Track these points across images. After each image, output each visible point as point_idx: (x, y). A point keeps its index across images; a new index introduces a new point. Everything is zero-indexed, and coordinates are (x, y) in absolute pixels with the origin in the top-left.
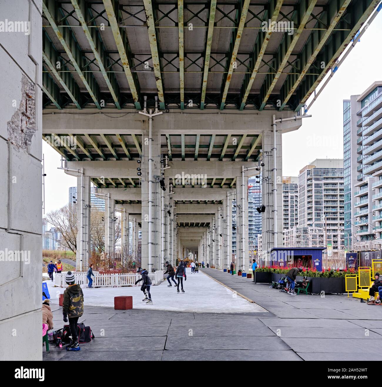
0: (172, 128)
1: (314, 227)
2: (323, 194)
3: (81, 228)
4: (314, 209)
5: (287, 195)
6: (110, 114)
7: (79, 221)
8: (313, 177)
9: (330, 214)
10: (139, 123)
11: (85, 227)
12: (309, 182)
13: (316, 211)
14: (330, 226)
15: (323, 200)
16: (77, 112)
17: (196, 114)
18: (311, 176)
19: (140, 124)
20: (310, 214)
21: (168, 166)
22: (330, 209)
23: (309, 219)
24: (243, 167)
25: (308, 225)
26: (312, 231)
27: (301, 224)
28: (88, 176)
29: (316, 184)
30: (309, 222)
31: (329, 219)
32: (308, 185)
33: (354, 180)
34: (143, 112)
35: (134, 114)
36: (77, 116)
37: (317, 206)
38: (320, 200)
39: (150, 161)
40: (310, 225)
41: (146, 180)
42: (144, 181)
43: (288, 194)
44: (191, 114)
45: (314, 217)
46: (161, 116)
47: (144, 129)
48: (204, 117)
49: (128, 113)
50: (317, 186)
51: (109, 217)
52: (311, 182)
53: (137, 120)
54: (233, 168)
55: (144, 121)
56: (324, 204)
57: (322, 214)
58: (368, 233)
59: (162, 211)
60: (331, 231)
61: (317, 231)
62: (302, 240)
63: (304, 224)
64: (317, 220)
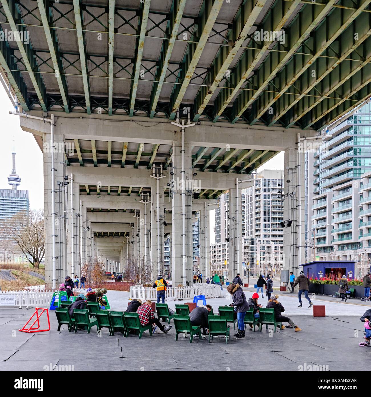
0: (203, 140)
1: (262, 239)
2: (271, 205)
3: (72, 239)
4: (262, 220)
6: (141, 122)
7: (69, 231)
8: (262, 188)
9: (277, 226)
10: (170, 133)
11: (76, 238)
12: (257, 193)
13: (264, 222)
14: (277, 237)
15: (271, 211)
16: (107, 119)
17: (226, 128)
18: (260, 186)
19: (172, 135)
20: (258, 225)
21: (164, 175)
22: (277, 220)
23: (257, 231)
24: (237, 179)
25: (256, 236)
26: (260, 242)
27: (249, 235)
28: (77, 183)
29: (264, 195)
30: (257, 233)
31: (276, 231)
32: (256, 196)
33: (311, 194)
34: (176, 123)
35: (165, 124)
36: (106, 123)
37: (265, 217)
38: (268, 211)
39: (183, 173)
40: (258, 236)
41: (178, 192)
42: (177, 193)
44: (221, 128)
45: (262, 228)
46: (193, 127)
47: (175, 140)
48: (234, 131)
49: (160, 122)
50: (265, 196)
51: (82, 226)
52: (260, 192)
53: (169, 131)
54: (227, 180)
55: (175, 132)
56: (272, 216)
57: (270, 225)
58: (326, 245)
59: (157, 222)
60: (278, 242)
61: (265, 242)
62: (251, 251)
63: (252, 235)
64: (265, 231)
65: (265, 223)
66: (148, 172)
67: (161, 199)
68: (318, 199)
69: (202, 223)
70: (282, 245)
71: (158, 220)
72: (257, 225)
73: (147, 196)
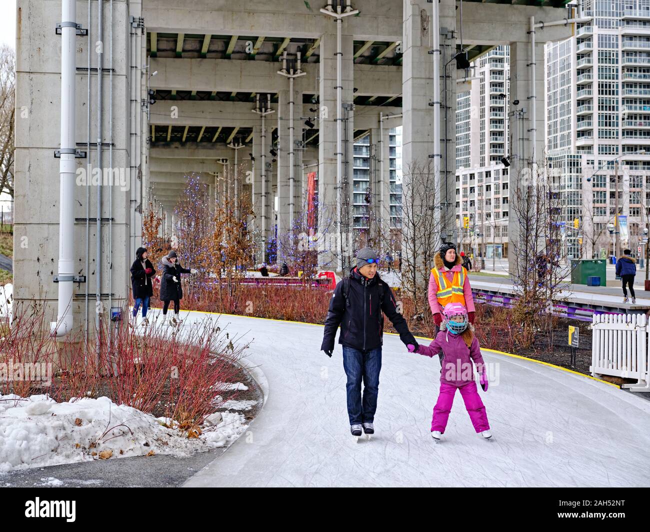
1: (595, 156)
2: (620, 65)
4: (595, 104)
5: (499, 68)
8: (595, 17)
9: (638, 121)
12: (582, 32)
13: (601, 112)
15: (620, 81)
18: (589, 14)
20: (583, 119)
22: (638, 105)
23: (581, 134)
25: (579, 148)
26: (590, 166)
27: (556, 146)
29: (601, 38)
30: (582, 142)
31: (635, 134)
32: (579, 40)
37: (604, 96)
38: (611, 81)
40: (586, 148)
43: (502, 66)
45: (595, 126)
50: (605, 41)
52: (589, 30)
56: (623, 93)
57: (617, 119)
59: (431, 53)
60: (640, 166)
61: (605, 164)
63: (566, 147)
64: (604, 134)
65: (604, 112)
69: (520, 83)
71: (436, 46)
72: (580, 118)
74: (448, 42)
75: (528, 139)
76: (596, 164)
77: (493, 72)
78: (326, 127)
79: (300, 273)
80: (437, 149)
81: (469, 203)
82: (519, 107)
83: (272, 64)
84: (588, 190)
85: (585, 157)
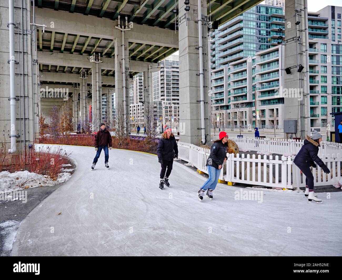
1: (165, 101)
2: (171, 79)
4: (165, 88)
5: (141, 78)
8: (165, 66)
9: (176, 93)
14: (176, 100)
15: (171, 82)
18: (163, 65)
23: (162, 96)
25: (161, 99)
26: (164, 104)
27: (156, 99)
29: (166, 71)
30: (162, 98)
31: (175, 96)
32: (161, 72)
37: (167, 86)
38: (169, 82)
43: (142, 78)
45: (165, 94)
52: (163, 69)
56: (172, 86)
57: (171, 92)
58: (224, 104)
59: (123, 73)
60: (176, 104)
61: (168, 103)
62: (158, 110)
63: (158, 99)
64: (168, 96)
65: (168, 90)
66: (113, 22)
67: (126, 51)
68: (216, 72)
69: (146, 82)
70: (178, 106)
71: (124, 71)
72: (162, 92)
73: (99, 56)
74: (127, 71)
75: (148, 97)
76: (166, 103)
77: (140, 79)
78: (94, 93)
79: (87, 133)
80: (125, 99)
81: (134, 113)
82: (146, 88)
83: (78, 75)
84: (164, 110)
85: (163, 102)
